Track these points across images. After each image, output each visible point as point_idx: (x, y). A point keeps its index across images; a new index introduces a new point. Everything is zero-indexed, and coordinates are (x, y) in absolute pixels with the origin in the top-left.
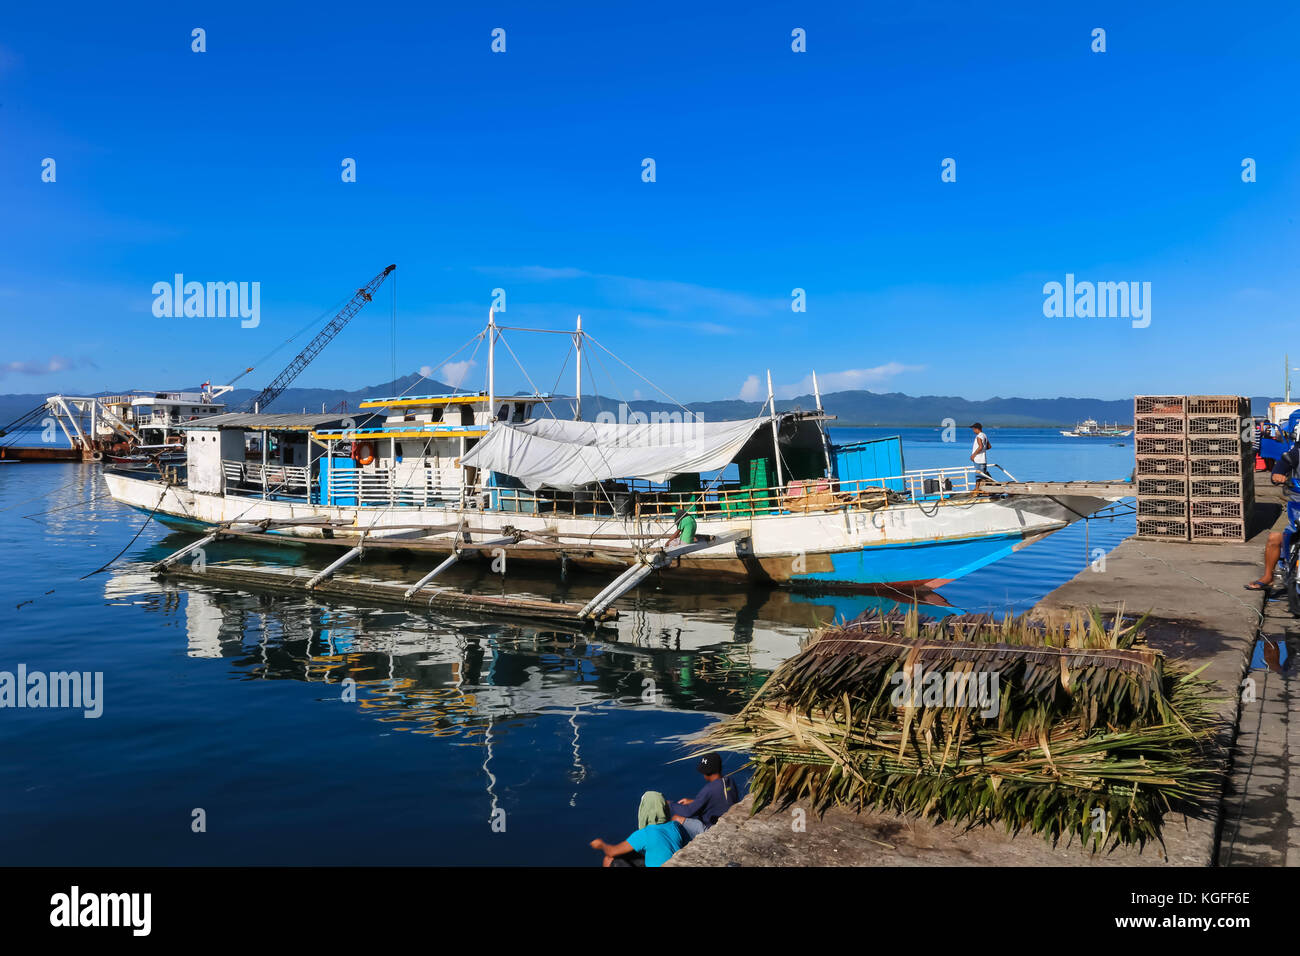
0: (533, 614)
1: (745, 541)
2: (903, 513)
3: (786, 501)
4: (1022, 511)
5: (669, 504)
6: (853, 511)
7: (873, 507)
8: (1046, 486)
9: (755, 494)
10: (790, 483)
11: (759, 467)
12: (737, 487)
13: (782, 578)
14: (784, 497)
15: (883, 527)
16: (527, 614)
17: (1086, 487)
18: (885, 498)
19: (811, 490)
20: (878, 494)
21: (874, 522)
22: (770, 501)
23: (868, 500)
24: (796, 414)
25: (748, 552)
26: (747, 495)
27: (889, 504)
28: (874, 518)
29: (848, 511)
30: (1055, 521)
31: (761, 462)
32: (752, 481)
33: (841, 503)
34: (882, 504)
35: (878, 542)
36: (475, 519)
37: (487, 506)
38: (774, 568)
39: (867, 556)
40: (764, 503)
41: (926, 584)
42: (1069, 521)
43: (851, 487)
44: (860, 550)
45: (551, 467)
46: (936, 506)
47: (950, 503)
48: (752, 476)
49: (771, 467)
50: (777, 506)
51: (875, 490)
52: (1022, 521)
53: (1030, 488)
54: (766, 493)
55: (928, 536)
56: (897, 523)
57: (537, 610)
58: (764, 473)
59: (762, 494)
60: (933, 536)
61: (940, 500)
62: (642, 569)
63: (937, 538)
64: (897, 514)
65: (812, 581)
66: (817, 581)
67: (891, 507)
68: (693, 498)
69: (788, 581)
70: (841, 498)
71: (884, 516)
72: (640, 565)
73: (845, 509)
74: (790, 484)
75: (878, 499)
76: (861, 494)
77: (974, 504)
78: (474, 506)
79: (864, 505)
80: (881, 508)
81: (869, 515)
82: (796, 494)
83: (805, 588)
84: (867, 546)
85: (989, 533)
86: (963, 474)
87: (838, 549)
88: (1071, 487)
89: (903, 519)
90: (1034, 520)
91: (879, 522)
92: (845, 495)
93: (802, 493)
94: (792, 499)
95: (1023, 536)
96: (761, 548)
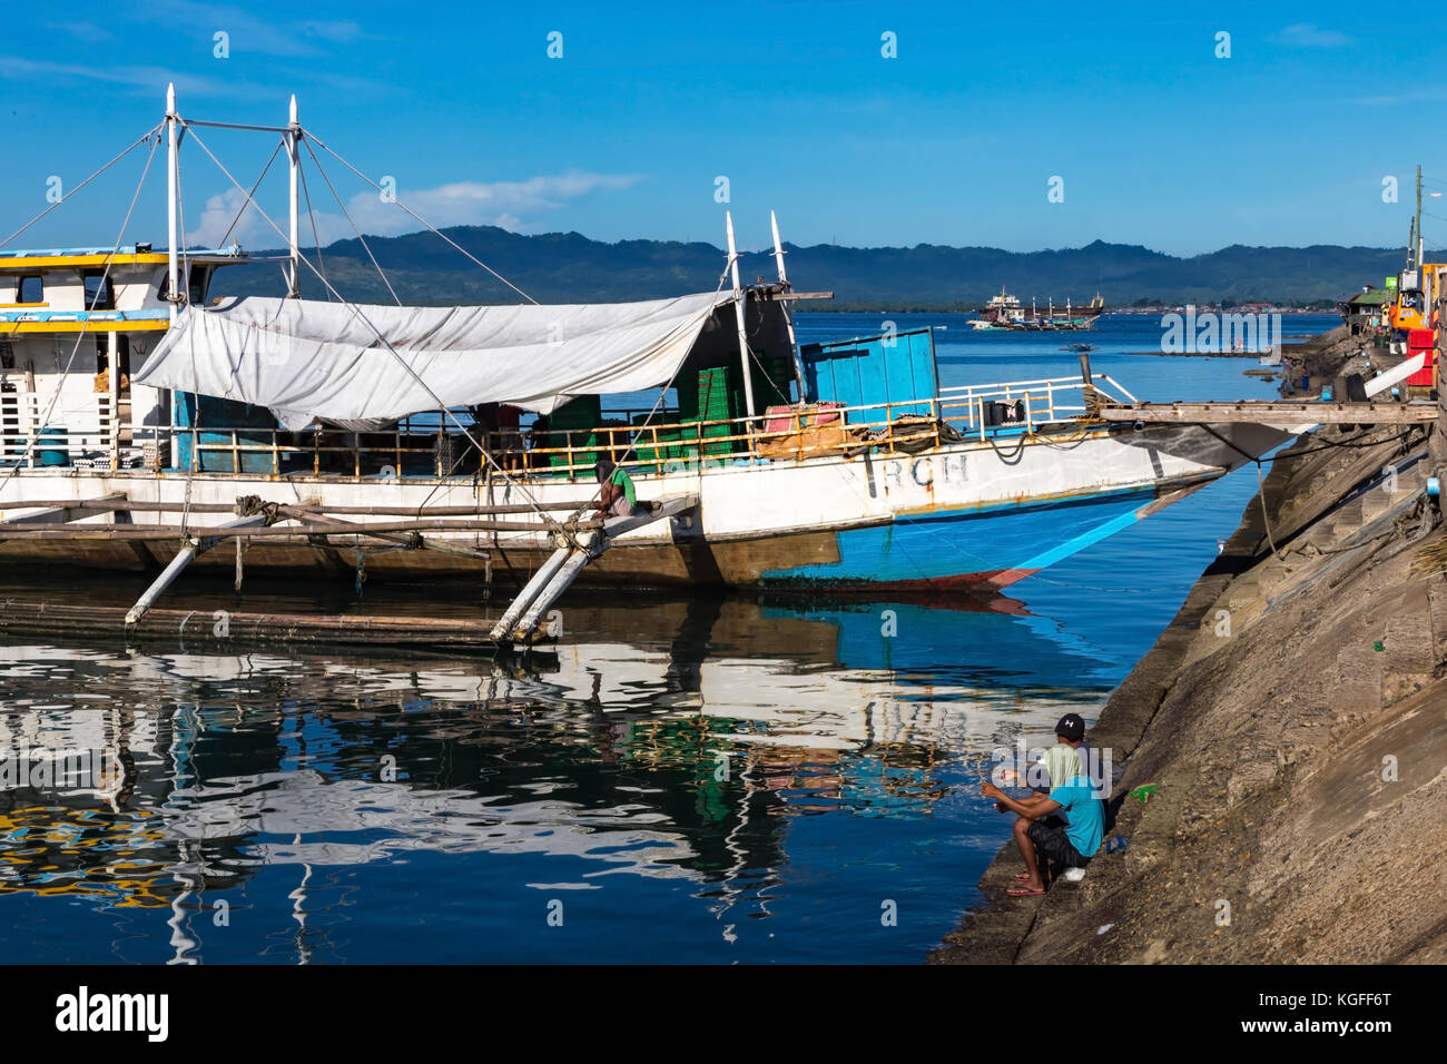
0: (397, 638)
1: (689, 513)
2: (964, 459)
3: (762, 441)
4: (1160, 454)
5: (546, 450)
6: (881, 456)
7: (913, 449)
8: (1207, 408)
9: (707, 431)
10: (770, 410)
11: (713, 381)
12: (676, 418)
13: (746, 577)
14: (759, 435)
15: (929, 483)
16: (388, 640)
17: (1270, 408)
18: (935, 434)
19: (808, 421)
20: (925, 426)
21: (915, 475)
22: (735, 443)
23: (907, 438)
24: (760, 290)
25: (694, 533)
26: (692, 432)
27: (942, 444)
28: (915, 468)
29: (872, 457)
30: (1207, 468)
31: (719, 373)
32: (702, 407)
33: (858, 442)
34: (930, 443)
35: (921, 508)
36: (139, 487)
37: (165, 463)
38: (734, 560)
39: (901, 534)
40: (722, 447)
41: (992, 580)
42: (1228, 467)
43: (876, 415)
44: (888, 523)
45: (314, 390)
46: (1021, 446)
47: (1043, 439)
48: (702, 398)
49: (735, 382)
50: (746, 449)
51: (918, 420)
52: (1158, 467)
53: (1180, 412)
54: (726, 429)
55: (1005, 496)
56: (955, 476)
57: (406, 631)
58: (724, 394)
59: (719, 429)
60: (1012, 495)
61: (1026, 435)
62: (573, 558)
63: (1019, 499)
64: (954, 459)
65: (800, 579)
66: (807, 580)
67: (946, 449)
68: (593, 439)
69: (757, 580)
70: (856, 434)
71: (932, 465)
72: (566, 551)
73: (867, 453)
74: (771, 413)
75: (924, 435)
76: (893, 427)
77: (1082, 440)
78: (137, 463)
79: (899, 446)
80: (930, 451)
81: (907, 462)
82: (779, 430)
83: (786, 594)
84: (903, 516)
85: (1102, 489)
86: (1046, 393)
87: (852, 521)
88: (1246, 411)
89: (964, 469)
90: (1175, 466)
91: (923, 477)
92: (861, 430)
93: (792, 428)
94: (772, 438)
95: (1156, 492)
96: (714, 524)
